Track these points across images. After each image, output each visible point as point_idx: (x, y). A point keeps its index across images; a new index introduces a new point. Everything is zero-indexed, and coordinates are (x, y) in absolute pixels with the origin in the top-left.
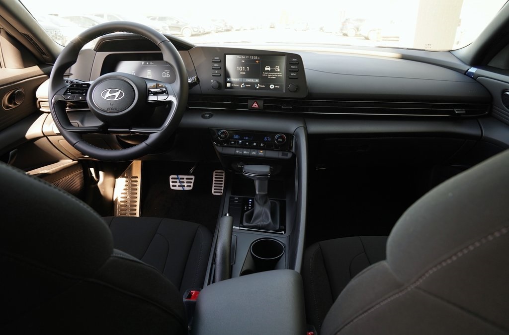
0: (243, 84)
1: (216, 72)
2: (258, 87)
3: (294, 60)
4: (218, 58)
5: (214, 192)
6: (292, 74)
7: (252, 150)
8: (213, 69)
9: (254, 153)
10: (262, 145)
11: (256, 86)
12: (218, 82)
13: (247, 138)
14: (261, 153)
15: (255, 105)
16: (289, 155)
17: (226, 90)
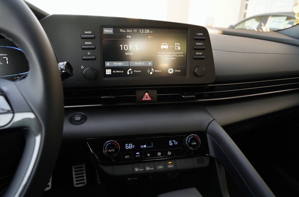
0: (130, 69)
1: (89, 53)
2: (151, 73)
3: (199, 34)
4: (90, 32)
5: (77, 184)
6: (197, 53)
7: (156, 163)
8: (83, 49)
9: (160, 167)
10: (169, 153)
11: (148, 71)
12: (92, 69)
13: (145, 146)
14: (170, 165)
15: (147, 97)
16: (206, 162)
17: (106, 79)
